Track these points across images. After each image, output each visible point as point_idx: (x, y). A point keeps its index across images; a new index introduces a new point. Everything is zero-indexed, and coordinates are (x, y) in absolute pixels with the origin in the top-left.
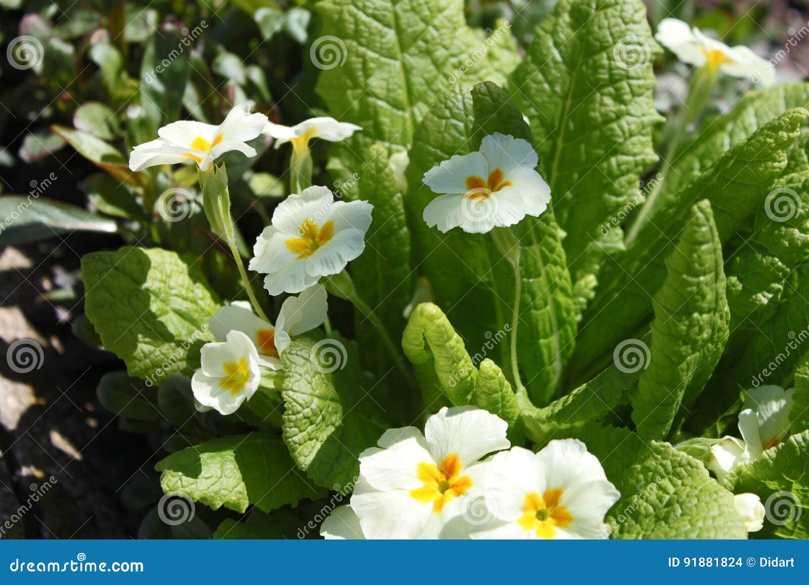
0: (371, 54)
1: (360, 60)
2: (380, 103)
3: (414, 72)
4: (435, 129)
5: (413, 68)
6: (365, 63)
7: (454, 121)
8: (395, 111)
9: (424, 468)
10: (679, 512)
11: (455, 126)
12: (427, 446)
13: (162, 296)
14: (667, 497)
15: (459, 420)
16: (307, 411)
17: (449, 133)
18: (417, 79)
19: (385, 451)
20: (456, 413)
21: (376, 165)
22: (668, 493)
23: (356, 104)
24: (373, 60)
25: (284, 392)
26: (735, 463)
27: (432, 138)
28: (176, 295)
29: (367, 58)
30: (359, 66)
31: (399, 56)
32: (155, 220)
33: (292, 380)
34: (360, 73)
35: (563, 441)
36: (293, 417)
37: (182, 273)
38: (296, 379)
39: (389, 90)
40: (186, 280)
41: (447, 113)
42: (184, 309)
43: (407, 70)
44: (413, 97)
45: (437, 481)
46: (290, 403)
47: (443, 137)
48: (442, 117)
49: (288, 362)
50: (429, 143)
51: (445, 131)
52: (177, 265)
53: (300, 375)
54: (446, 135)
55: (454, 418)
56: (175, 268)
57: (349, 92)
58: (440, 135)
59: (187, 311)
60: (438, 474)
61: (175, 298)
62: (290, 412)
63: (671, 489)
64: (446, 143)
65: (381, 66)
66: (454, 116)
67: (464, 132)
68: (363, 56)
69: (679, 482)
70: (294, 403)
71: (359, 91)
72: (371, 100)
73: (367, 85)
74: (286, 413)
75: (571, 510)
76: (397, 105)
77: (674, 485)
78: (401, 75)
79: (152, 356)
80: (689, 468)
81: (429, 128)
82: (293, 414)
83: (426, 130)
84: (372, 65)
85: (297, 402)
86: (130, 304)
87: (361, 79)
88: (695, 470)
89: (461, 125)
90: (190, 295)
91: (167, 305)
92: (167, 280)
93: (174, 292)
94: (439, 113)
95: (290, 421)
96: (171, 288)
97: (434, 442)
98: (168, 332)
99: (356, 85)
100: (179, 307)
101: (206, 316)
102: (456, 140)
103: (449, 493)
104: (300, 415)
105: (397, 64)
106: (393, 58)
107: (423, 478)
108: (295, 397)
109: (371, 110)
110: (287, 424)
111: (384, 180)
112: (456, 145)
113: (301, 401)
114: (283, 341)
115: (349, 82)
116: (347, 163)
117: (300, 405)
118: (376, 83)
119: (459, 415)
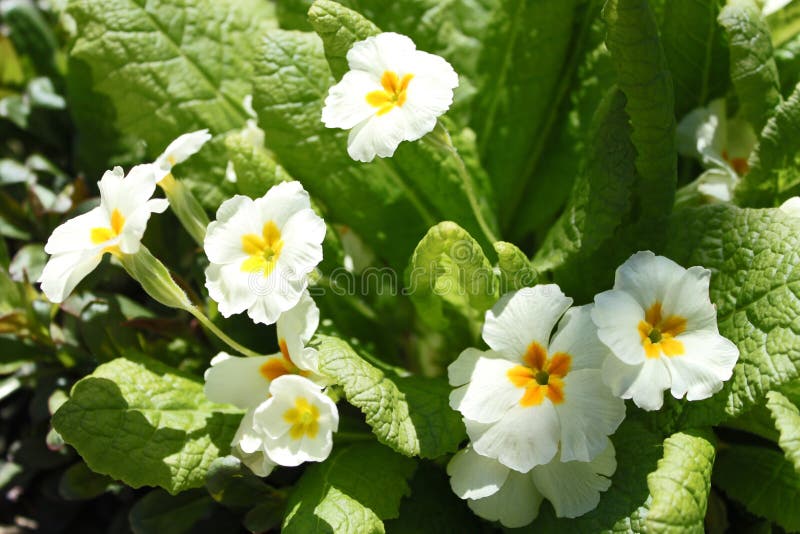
0: (155, 65)
1: (149, 77)
2: (192, 104)
3: (201, 57)
4: (273, 86)
5: (197, 55)
6: (155, 76)
7: (283, 70)
8: (208, 103)
9: (513, 375)
10: (751, 253)
11: (288, 73)
12: (500, 355)
13: (144, 404)
14: (720, 250)
15: (509, 312)
16: (383, 402)
17: (288, 83)
18: (208, 63)
19: (471, 385)
20: (502, 309)
21: (244, 154)
22: (717, 247)
23: (171, 119)
24: (162, 69)
25: (352, 400)
26: (729, 189)
27: (275, 97)
28: (153, 394)
29: (154, 70)
30: (152, 83)
31: (179, 51)
32: (59, 347)
33: (351, 384)
34: (157, 89)
35: (627, 262)
36: (377, 416)
37: (140, 371)
38: (353, 382)
39: (192, 87)
40: (148, 376)
41: (273, 66)
42: (169, 402)
43: (193, 59)
44: (214, 80)
45: (532, 377)
46: (365, 406)
47: (286, 90)
48: (272, 72)
49: (332, 372)
50: (275, 103)
51: (284, 82)
52: (130, 368)
53: (353, 375)
54: (286, 86)
55: (503, 314)
56: (133, 372)
57: (158, 112)
58: (282, 90)
59: (173, 401)
60: (528, 371)
61: (155, 397)
62: (371, 413)
63: (718, 241)
64: (292, 93)
65: (171, 69)
66: (281, 65)
67: (300, 73)
68: (149, 71)
69: (720, 231)
70: (369, 403)
71: (167, 106)
72: (182, 106)
73: (170, 95)
74: (368, 417)
75: (679, 313)
76: (207, 96)
77: (718, 237)
78: (193, 67)
79: (183, 462)
80: (719, 214)
81: (267, 90)
82: (375, 413)
83: (265, 93)
84: (162, 75)
85: (370, 401)
86: (129, 432)
87: (162, 93)
88: (725, 212)
89: (292, 69)
90: (164, 385)
91: (154, 409)
92: (136, 387)
93: (149, 393)
94: (266, 71)
95: (376, 421)
96: (144, 392)
97: (503, 347)
98: (176, 431)
99: (160, 102)
100: (165, 403)
101: (188, 393)
102: (298, 85)
103: (553, 379)
104: (382, 409)
105: (182, 61)
106: (174, 56)
107: (521, 384)
108: (365, 398)
109: (189, 116)
110: (376, 426)
111: (259, 163)
112: (301, 88)
113: (374, 397)
114: (312, 357)
115: (152, 104)
116: (196, 176)
117: (375, 400)
118: (176, 88)
119: (507, 308)
